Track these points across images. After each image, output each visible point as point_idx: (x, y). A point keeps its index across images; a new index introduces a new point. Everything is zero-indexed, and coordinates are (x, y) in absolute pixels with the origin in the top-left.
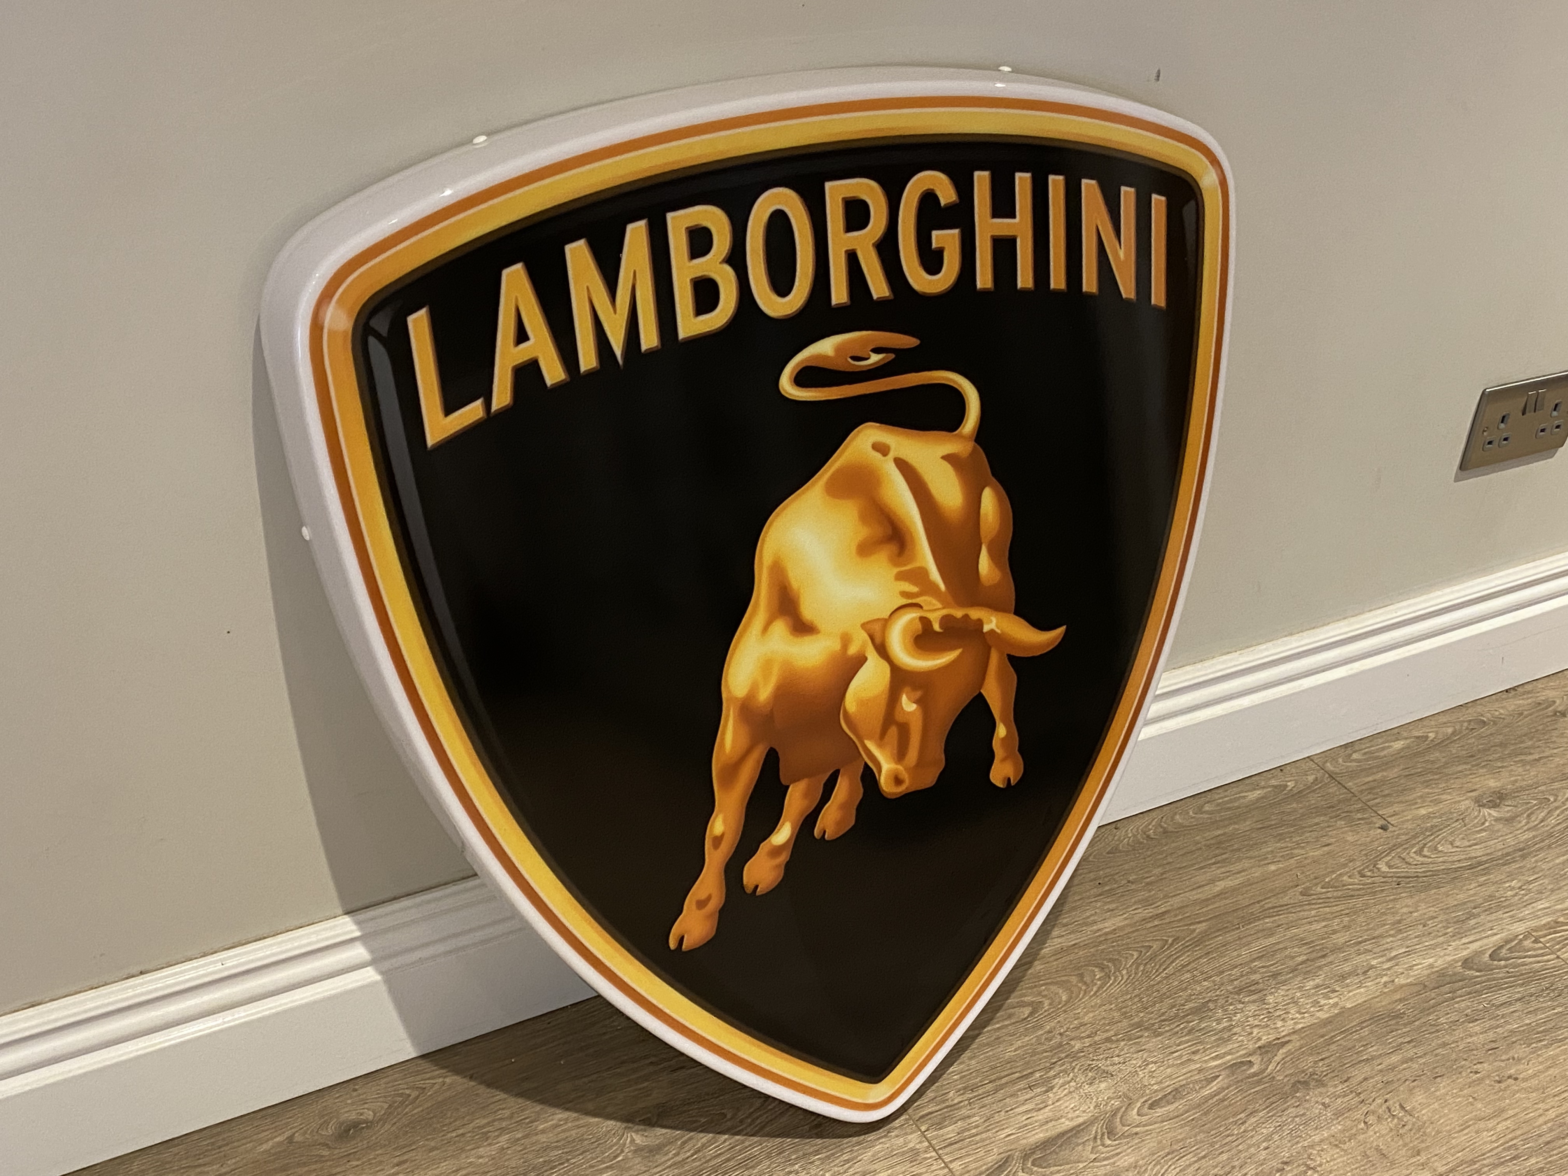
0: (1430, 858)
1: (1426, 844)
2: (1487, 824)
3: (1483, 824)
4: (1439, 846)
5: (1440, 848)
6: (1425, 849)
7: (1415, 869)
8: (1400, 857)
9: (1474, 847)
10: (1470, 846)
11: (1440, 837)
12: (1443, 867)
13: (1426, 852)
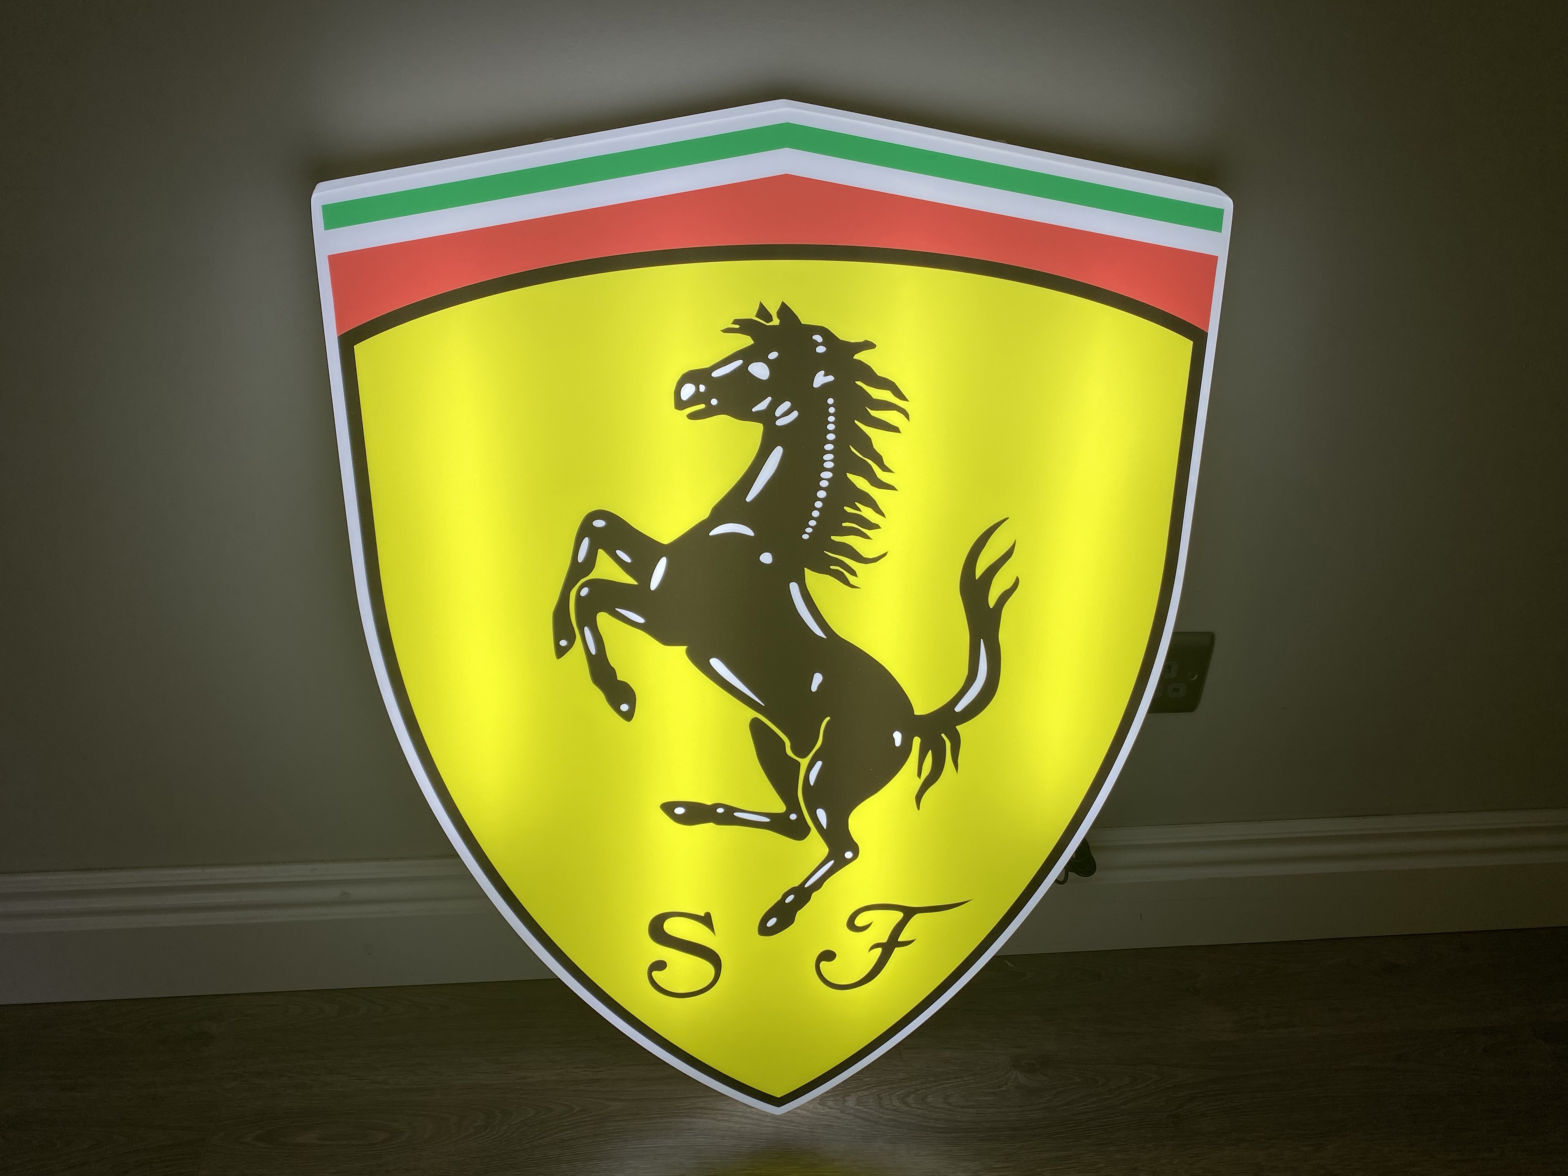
0: (910, 1106)
1: (918, 1090)
2: (1003, 1089)
3: (999, 1087)
4: (931, 1096)
5: (929, 1100)
6: (913, 1096)
7: (883, 1113)
8: (878, 1095)
9: (967, 1109)
10: (963, 1107)
11: (940, 1087)
12: (913, 1121)
13: (910, 1100)
